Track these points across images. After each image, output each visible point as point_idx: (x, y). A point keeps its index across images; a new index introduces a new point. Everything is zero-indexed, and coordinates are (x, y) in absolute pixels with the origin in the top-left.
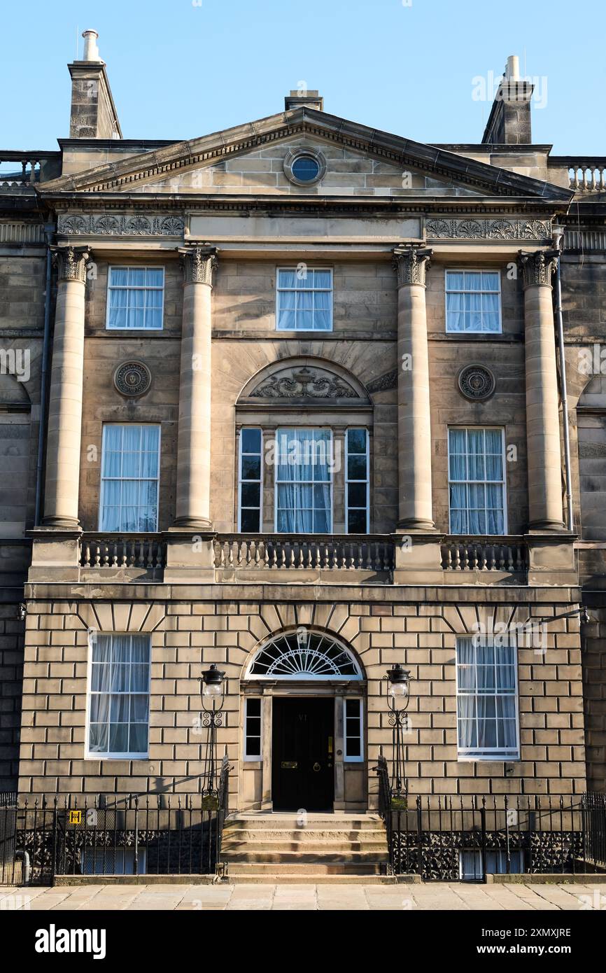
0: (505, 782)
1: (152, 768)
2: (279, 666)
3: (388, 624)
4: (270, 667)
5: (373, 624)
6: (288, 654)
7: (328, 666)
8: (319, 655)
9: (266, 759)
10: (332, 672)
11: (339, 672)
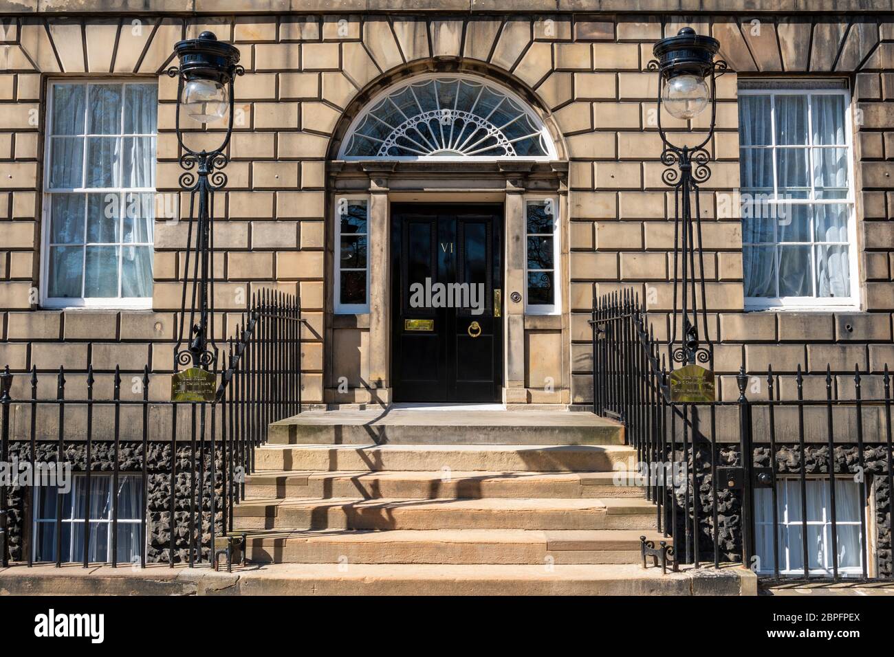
0: (835, 351)
1: (158, 326)
2: (401, 141)
3: (606, 56)
4: (385, 142)
5: (578, 56)
6: (417, 119)
7: (492, 140)
8: (476, 119)
9: (376, 309)
10: (500, 151)
11: (514, 151)
